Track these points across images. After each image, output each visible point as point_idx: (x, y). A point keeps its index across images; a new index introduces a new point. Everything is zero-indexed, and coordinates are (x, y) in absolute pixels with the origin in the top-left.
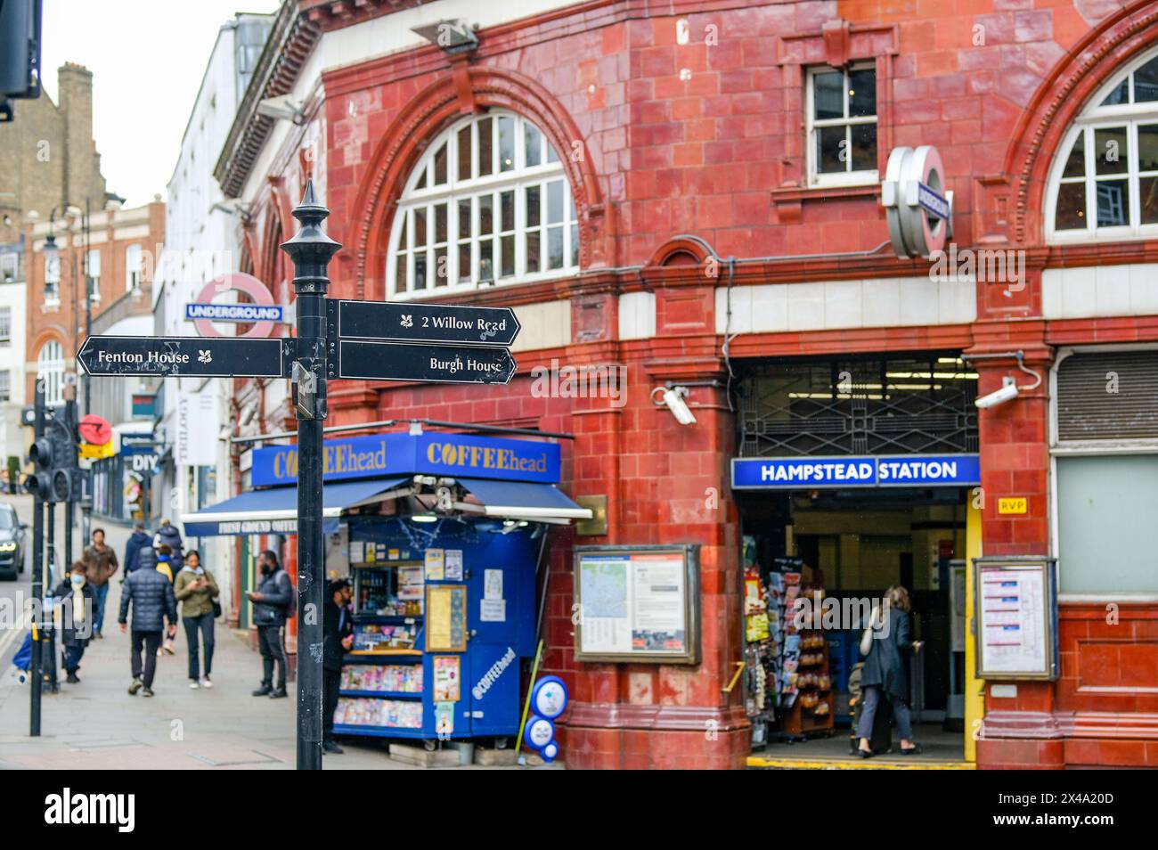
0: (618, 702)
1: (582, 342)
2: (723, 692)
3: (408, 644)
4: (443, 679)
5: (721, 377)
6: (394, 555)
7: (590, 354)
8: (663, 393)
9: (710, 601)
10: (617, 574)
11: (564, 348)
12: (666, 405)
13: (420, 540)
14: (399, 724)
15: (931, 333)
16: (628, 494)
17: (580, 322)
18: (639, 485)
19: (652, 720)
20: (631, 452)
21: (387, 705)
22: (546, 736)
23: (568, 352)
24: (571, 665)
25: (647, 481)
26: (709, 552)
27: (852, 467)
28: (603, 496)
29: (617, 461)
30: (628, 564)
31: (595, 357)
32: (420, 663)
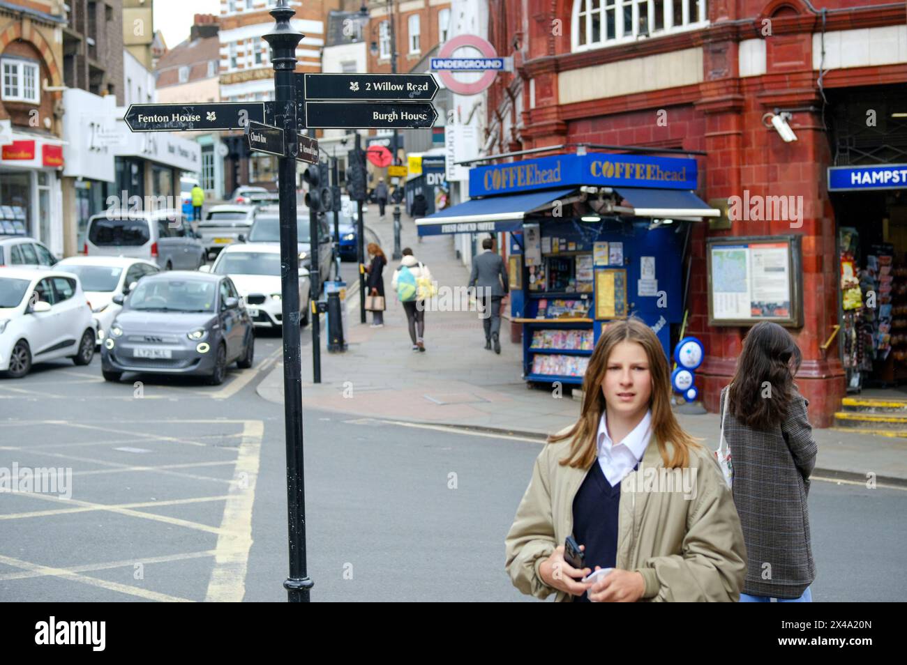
1: (712, 79)
2: (821, 349)
3: (583, 314)
5: (817, 103)
6: (572, 247)
7: (718, 89)
8: (771, 117)
9: (810, 279)
10: (739, 259)
11: (697, 85)
12: (774, 127)
13: (589, 235)
14: (578, 374)
17: (710, 64)
18: (755, 190)
20: (749, 164)
21: (570, 360)
22: (688, 382)
23: (702, 88)
24: (707, 329)
25: (760, 187)
26: (809, 241)
29: (739, 172)
30: (747, 251)
31: (721, 91)
32: (592, 328)
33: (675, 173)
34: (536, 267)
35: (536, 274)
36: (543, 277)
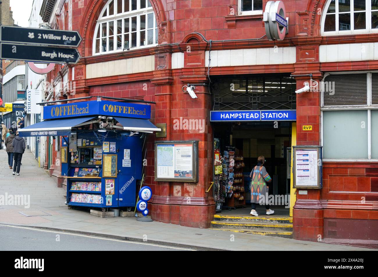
0: (170, 195)
1: (159, 70)
2: (206, 192)
3: (97, 175)
4: (109, 187)
5: (207, 82)
6: (92, 144)
7: (161, 74)
8: (187, 88)
9: (202, 160)
10: (169, 151)
11: (152, 72)
12: (187, 92)
13: (101, 138)
14: (93, 202)
15: (280, 67)
17: (158, 63)
19: (181, 202)
20: (175, 108)
21: (89, 196)
22: (145, 207)
23: (154, 73)
24: (154, 183)
26: (202, 144)
27: (252, 114)
28: (165, 124)
29: (170, 111)
30: (173, 147)
31: (163, 75)
32: (101, 181)
34: (74, 153)
35: (74, 156)
36: (77, 157)
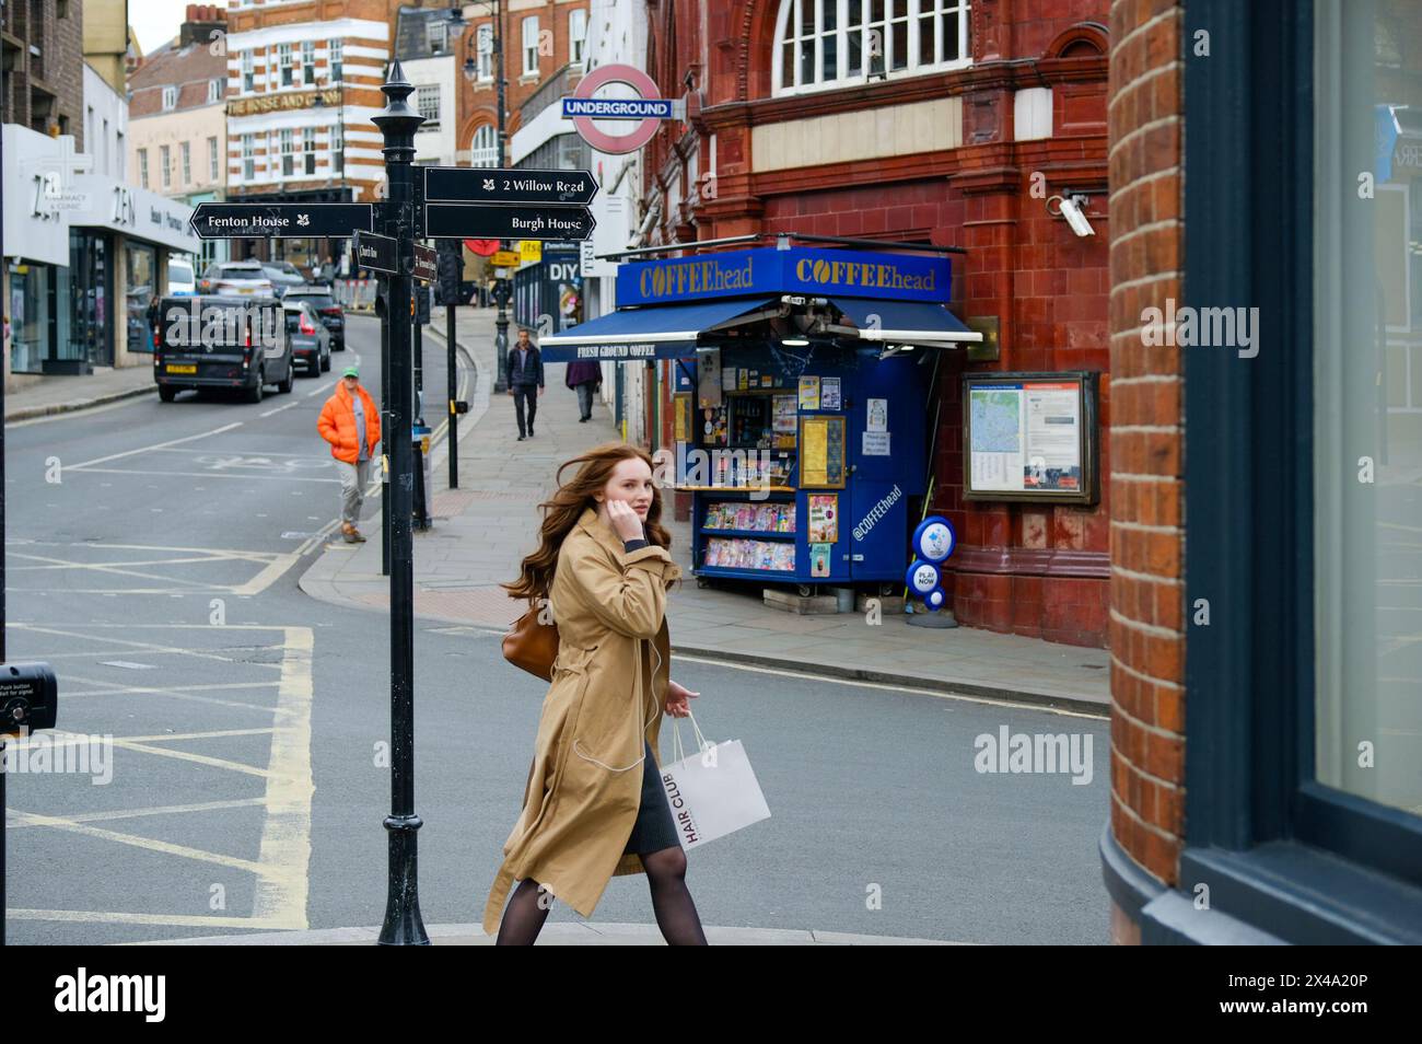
0: (1010, 545)
1: (975, 144)
3: (782, 479)
4: (820, 519)
6: (767, 383)
7: (982, 157)
8: (1060, 202)
10: (1009, 404)
11: (954, 151)
12: (1062, 215)
13: (793, 366)
14: (773, 567)
16: (1023, 316)
17: (973, 121)
18: (1033, 306)
19: (1045, 566)
20: (1025, 268)
21: (761, 547)
22: (931, 582)
23: (960, 155)
24: (962, 505)
25: (1042, 301)
28: (995, 317)
29: (1011, 278)
30: (1020, 392)
31: (987, 161)
32: (794, 501)
33: (920, 279)
34: (713, 410)
35: (714, 421)
36: (724, 426)
